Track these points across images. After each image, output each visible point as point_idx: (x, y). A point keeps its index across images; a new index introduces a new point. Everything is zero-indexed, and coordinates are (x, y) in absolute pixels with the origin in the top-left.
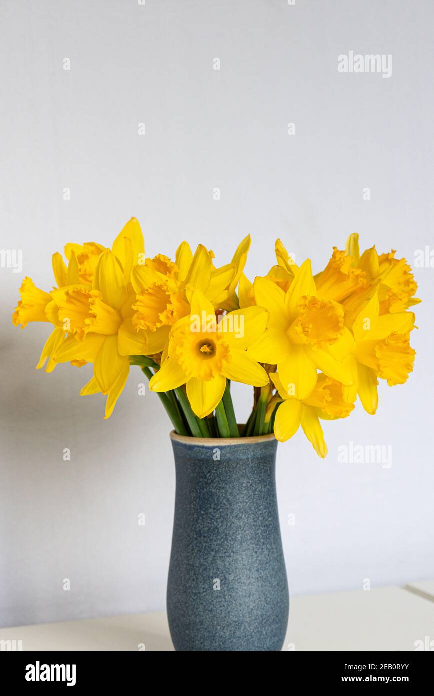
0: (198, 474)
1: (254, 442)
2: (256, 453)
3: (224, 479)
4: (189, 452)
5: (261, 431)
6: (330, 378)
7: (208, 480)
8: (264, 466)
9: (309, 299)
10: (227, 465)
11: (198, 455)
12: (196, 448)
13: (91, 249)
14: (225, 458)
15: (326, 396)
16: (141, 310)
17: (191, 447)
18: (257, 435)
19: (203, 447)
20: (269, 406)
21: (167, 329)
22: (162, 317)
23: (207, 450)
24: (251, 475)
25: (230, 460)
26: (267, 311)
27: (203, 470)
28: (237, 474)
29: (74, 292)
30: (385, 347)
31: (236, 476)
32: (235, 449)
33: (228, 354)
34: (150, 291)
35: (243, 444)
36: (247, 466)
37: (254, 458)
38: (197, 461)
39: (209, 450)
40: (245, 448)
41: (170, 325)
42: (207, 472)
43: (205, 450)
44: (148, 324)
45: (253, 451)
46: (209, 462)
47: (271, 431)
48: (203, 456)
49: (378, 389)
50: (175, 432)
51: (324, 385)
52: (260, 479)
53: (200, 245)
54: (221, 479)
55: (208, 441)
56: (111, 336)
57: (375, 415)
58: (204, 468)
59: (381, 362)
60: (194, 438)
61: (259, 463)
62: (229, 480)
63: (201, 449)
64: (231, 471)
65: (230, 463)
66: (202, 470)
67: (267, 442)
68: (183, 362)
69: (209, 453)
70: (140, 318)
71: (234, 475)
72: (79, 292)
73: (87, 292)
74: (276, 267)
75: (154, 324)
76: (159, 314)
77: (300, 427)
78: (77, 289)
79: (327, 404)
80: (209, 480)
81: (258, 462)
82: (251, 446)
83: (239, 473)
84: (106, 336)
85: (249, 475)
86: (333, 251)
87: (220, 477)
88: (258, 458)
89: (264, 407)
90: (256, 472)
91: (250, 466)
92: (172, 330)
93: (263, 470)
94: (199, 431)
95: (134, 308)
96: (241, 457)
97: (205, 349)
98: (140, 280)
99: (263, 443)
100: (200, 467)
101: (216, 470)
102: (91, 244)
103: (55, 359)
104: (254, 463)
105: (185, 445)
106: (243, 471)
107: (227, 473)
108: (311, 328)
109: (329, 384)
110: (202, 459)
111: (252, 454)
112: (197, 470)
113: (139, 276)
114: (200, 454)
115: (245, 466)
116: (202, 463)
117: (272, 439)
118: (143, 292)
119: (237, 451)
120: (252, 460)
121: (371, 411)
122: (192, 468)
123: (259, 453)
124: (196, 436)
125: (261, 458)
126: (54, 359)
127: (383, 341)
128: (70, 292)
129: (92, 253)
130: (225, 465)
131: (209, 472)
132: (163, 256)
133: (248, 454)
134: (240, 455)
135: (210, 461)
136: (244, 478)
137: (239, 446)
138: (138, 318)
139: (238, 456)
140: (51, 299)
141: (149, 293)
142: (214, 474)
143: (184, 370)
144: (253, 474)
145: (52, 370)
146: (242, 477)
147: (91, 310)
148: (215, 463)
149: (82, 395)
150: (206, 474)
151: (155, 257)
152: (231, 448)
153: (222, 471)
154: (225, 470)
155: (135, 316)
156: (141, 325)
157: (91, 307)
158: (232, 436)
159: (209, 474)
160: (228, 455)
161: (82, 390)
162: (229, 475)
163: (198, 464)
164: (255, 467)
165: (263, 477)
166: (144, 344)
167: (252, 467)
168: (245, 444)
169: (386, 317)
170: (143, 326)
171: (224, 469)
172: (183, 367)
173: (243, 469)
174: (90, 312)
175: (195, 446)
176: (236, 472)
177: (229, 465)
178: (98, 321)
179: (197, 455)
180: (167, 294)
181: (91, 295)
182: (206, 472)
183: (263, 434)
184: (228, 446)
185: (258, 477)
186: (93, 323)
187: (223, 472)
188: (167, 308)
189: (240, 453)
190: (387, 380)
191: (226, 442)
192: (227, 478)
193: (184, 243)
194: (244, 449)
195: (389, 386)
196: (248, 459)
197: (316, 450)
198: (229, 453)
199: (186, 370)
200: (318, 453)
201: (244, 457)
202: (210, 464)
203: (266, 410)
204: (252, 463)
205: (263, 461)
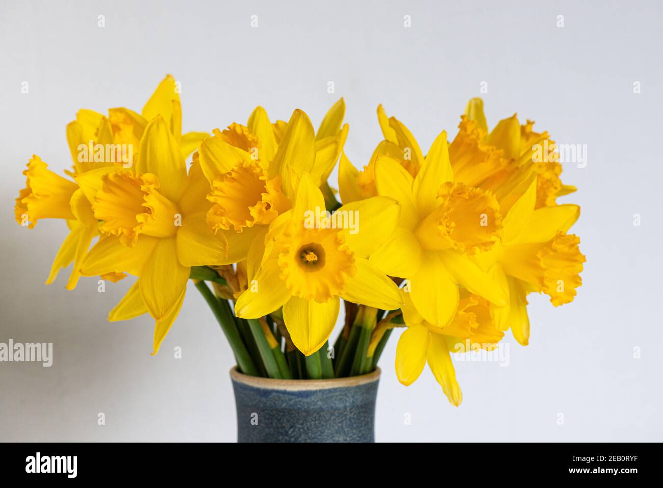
0: (276, 430)
1: (355, 385)
2: (356, 399)
3: (313, 436)
4: (264, 399)
5: (361, 370)
6: (475, 296)
7: (290, 437)
8: (365, 417)
9: (455, 186)
10: (317, 417)
11: (277, 403)
12: (274, 394)
13: (121, 117)
14: (316, 407)
15: (470, 322)
16: (220, 201)
17: (266, 393)
18: (357, 374)
19: (285, 392)
20: (375, 334)
21: (262, 229)
22: (254, 212)
23: (291, 397)
24: (349, 429)
25: (322, 409)
26: (397, 203)
27: (284, 425)
28: (330, 429)
29: (116, 176)
30: (552, 254)
31: (330, 432)
32: (331, 394)
33: (352, 265)
34: (234, 175)
35: (340, 388)
36: (344, 418)
37: (354, 406)
38: (274, 412)
39: (294, 397)
40: (343, 393)
41: (265, 222)
42: (289, 427)
43: (287, 397)
44: (231, 222)
45: (353, 397)
46: (293, 414)
47: (374, 369)
48: (284, 405)
49: (528, 310)
50: (238, 370)
51: (468, 306)
52: (360, 435)
53: (297, 110)
54: (308, 436)
55: (291, 385)
56: (166, 238)
57: (526, 346)
58: (285, 421)
59: (546, 274)
60: (272, 380)
61: (359, 413)
62: (319, 437)
63: (281, 395)
64: (323, 426)
65: (322, 413)
66: (282, 423)
67: (370, 384)
68: (287, 276)
69: (293, 401)
70: (218, 213)
71: (326, 430)
72: (124, 175)
73: (137, 176)
74: (384, 143)
75: (243, 223)
76: (250, 208)
77: (427, 365)
78: (121, 172)
79: (472, 333)
80: (293, 437)
81: (357, 412)
82: (351, 389)
83: (333, 427)
84: (158, 239)
85: (346, 430)
86: (461, 120)
87: (307, 434)
88: (357, 406)
89: (368, 336)
90: (355, 425)
91: (348, 417)
92: (270, 230)
93: (363, 422)
94: (277, 370)
95: (211, 199)
96: (337, 405)
97: (311, 257)
98: (213, 159)
99: (365, 385)
100: (279, 420)
101: (302, 424)
102: (121, 110)
103: (83, 270)
104: (353, 414)
105: (258, 391)
106: (340, 425)
107: (317, 427)
108: (452, 228)
109: (473, 305)
110: (282, 409)
111: (351, 401)
112: (274, 425)
113: (212, 154)
114: (280, 402)
115: (342, 417)
116: (281, 414)
117: (375, 379)
118: (222, 177)
119: (332, 397)
120: (350, 409)
121: (522, 340)
122: (266, 421)
123: (359, 399)
124: (272, 377)
125: (361, 406)
126: (80, 271)
127: (549, 244)
128: (111, 176)
129: (125, 122)
130: (315, 417)
131: (291, 427)
132: (240, 125)
133: (346, 401)
134: (335, 403)
135: (294, 412)
136: (340, 434)
137: (335, 390)
138: (215, 214)
139: (333, 405)
140: (76, 187)
141: (233, 178)
142: (299, 430)
143: (288, 287)
144: (351, 429)
145: (75, 287)
146: (337, 433)
147: (145, 202)
148: (300, 415)
149: (112, 321)
150: (287, 429)
151: (229, 128)
152: (323, 393)
153: (311, 425)
154: (315, 424)
155: (211, 210)
156: (222, 223)
157: (145, 198)
158: (324, 377)
159: (292, 430)
160: (320, 403)
161: (110, 314)
162: (320, 431)
163: (277, 415)
164: (354, 418)
165: (364, 432)
166: (222, 250)
167: (350, 419)
168: (343, 388)
169: (542, 211)
170: (224, 225)
171: (313, 423)
172: (288, 284)
173: (339, 423)
174: (144, 205)
175: (274, 391)
176: (330, 426)
177: (320, 416)
178: (154, 218)
179: (275, 403)
180: (261, 178)
181: (144, 181)
182: (287, 426)
183: (364, 373)
184: (320, 391)
185: (358, 433)
186: (146, 220)
187: (313, 427)
188: (263, 199)
189: (336, 400)
190: (550, 298)
191: (317, 386)
192: (317, 434)
193: (258, 109)
194: (340, 395)
195: (554, 307)
196: (345, 407)
197: (448, 396)
198: (321, 400)
199: (291, 288)
200: (449, 400)
201: (341, 406)
202: (293, 415)
203: (371, 342)
204: (351, 413)
205: (364, 409)
